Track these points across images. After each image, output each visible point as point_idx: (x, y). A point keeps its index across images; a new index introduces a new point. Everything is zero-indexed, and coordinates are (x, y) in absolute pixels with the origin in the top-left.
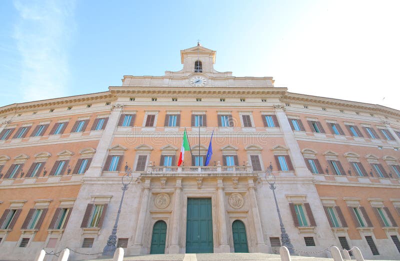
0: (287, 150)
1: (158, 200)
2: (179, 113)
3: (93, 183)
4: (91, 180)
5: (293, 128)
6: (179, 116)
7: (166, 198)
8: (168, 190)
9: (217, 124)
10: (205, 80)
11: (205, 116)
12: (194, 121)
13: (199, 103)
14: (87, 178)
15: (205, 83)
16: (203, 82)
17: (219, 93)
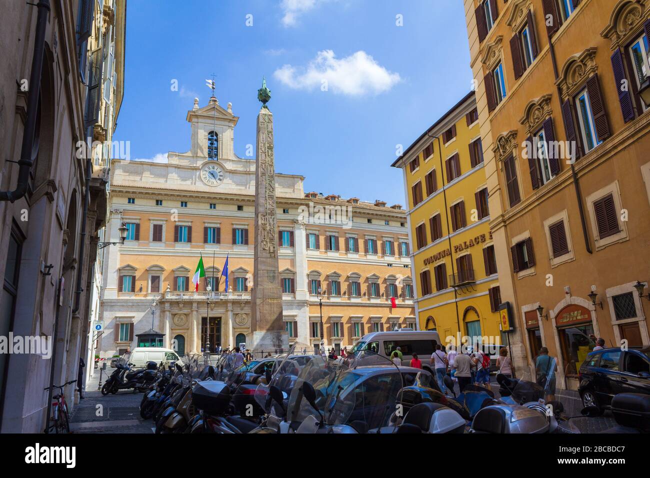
0: (294, 274)
1: (177, 319)
2: (190, 224)
3: (112, 304)
4: (111, 302)
5: (308, 246)
6: (190, 228)
7: (183, 317)
8: (186, 311)
9: (231, 241)
10: (221, 174)
11: (219, 229)
12: (207, 236)
13: (213, 212)
14: (105, 300)
15: (221, 178)
16: (219, 177)
17: (237, 200)
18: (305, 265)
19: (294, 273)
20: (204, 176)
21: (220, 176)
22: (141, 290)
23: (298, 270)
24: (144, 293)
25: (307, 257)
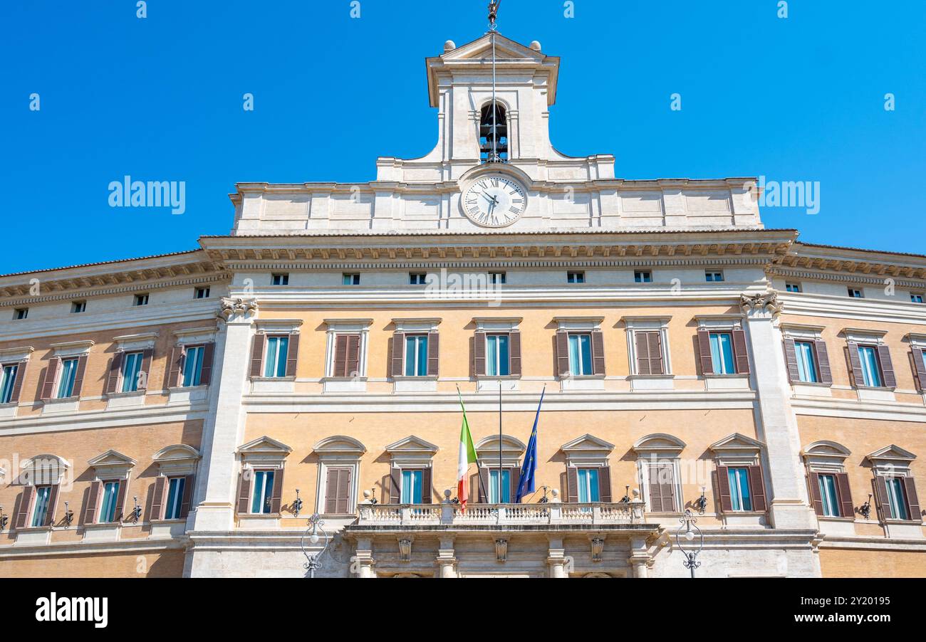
0: (761, 452)
3: (216, 546)
5: (793, 374)
6: (433, 338)
8: (420, 565)
10: (517, 196)
11: (517, 337)
12: (484, 354)
14: (200, 534)
15: (519, 206)
16: (511, 204)
17: (565, 251)
18: (793, 428)
19: (762, 450)
20: (471, 206)
21: (514, 201)
22: (297, 506)
23: (772, 440)
24: (305, 514)
25: (793, 406)
